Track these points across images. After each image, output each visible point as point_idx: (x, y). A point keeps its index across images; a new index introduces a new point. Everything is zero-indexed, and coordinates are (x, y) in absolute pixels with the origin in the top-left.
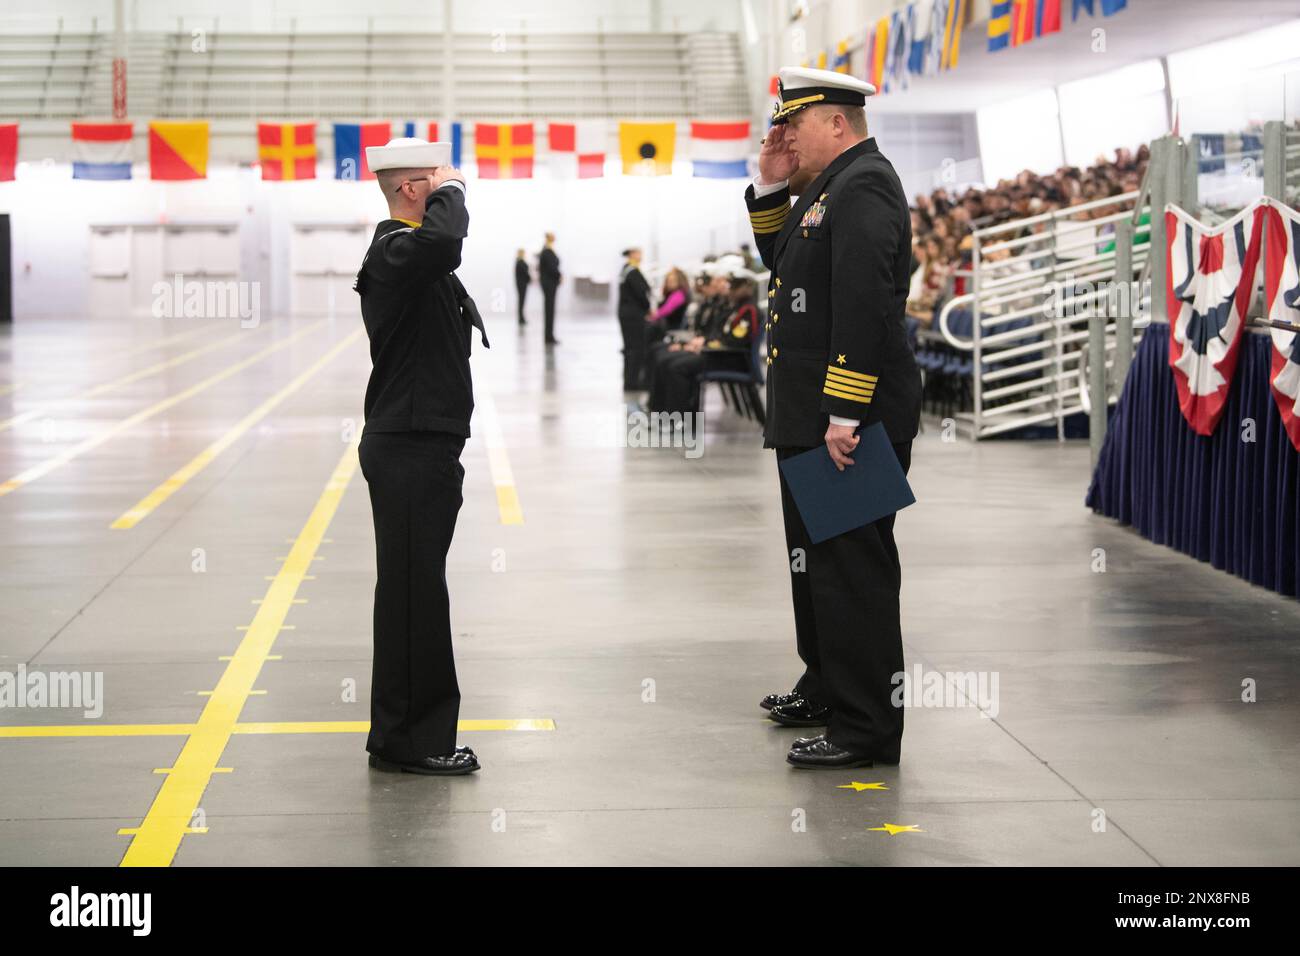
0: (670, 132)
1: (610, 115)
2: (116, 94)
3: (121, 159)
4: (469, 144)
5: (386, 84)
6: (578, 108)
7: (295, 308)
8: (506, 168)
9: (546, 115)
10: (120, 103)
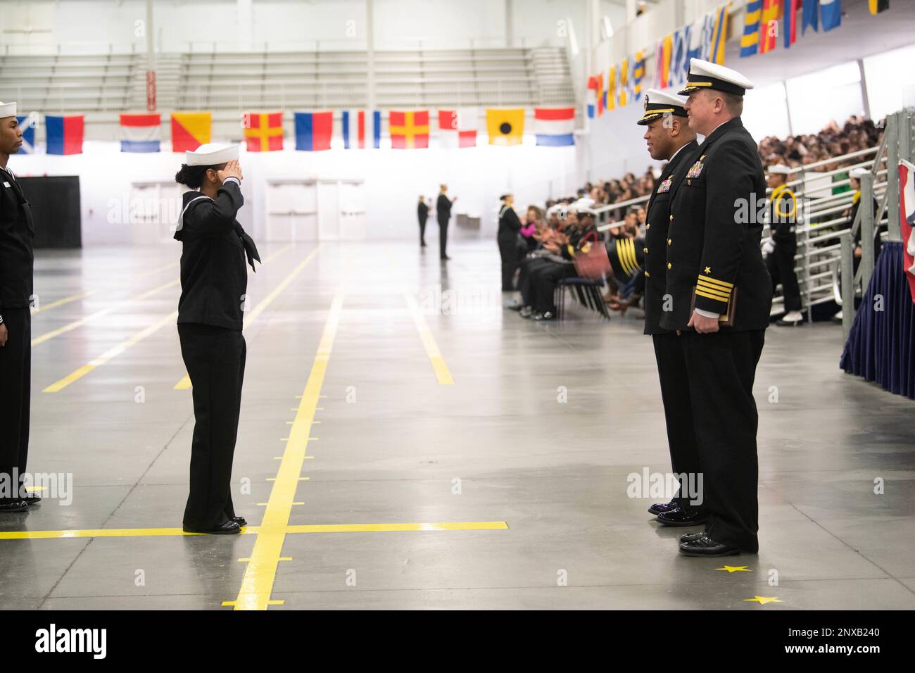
0: (521, 115)
1: (480, 104)
2: (149, 94)
3: (153, 138)
4: (385, 125)
5: (330, 86)
6: (459, 100)
7: (269, 237)
8: (410, 142)
9: (436, 105)
10: (152, 101)
